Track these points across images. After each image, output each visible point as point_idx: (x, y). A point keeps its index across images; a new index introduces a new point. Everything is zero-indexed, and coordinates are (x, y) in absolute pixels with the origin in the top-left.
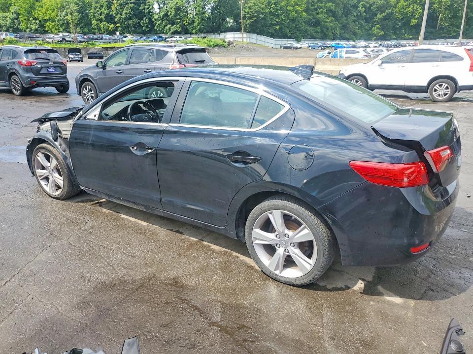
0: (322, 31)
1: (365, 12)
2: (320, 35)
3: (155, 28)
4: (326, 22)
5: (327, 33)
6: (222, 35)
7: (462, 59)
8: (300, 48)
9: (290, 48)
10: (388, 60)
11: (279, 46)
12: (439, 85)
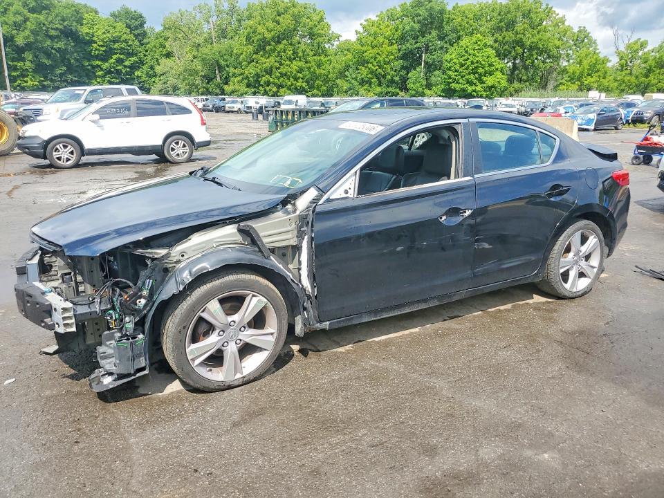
7: (189, 112)
10: (105, 113)
12: (175, 143)
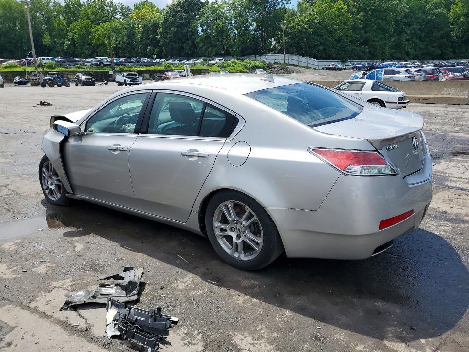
0: (370, 52)
1: (420, 30)
2: (368, 55)
3: (197, 51)
4: (374, 41)
5: (375, 53)
6: (263, 58)
8: (344, 69)
9: (334, 69)
11: (322, 68)
